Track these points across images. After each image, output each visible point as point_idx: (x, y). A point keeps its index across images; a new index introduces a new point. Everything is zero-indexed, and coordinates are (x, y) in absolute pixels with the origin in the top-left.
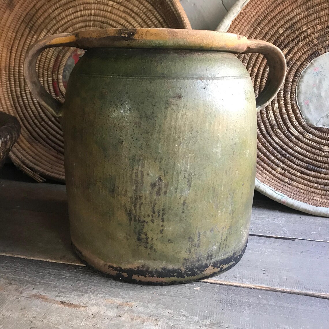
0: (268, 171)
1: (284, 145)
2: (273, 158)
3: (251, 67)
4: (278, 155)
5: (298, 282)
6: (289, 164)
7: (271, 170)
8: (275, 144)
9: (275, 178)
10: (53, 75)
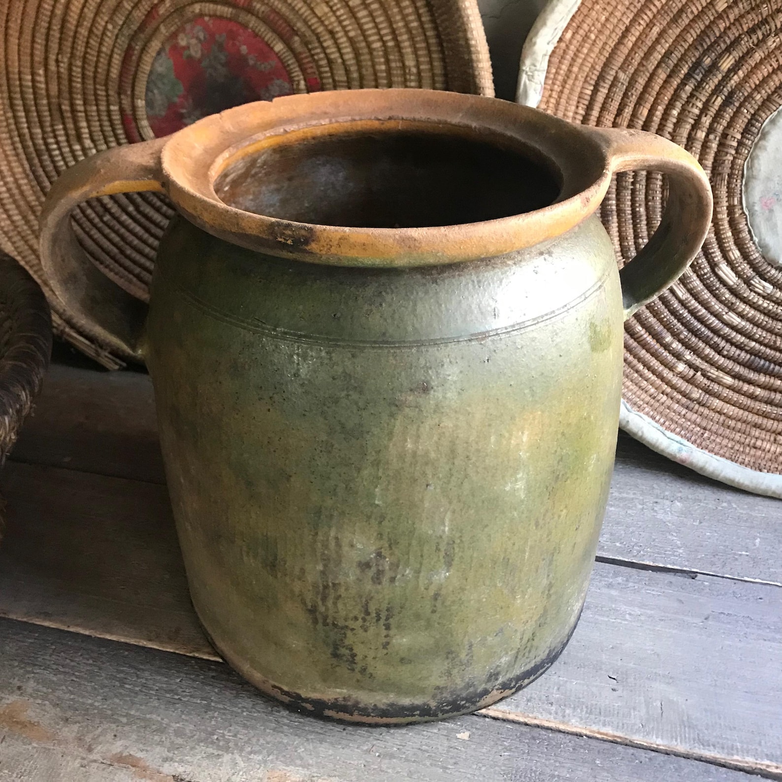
0: (654, 372)
1: (700, 307)
2: (669, 339)
3: (632, 105)
4: (682, 332)
5: (685, 718)
6: (707, 356)
7: (661, 369)
8: (676, 305)
9: (669, 390)
10: (120, 99)
